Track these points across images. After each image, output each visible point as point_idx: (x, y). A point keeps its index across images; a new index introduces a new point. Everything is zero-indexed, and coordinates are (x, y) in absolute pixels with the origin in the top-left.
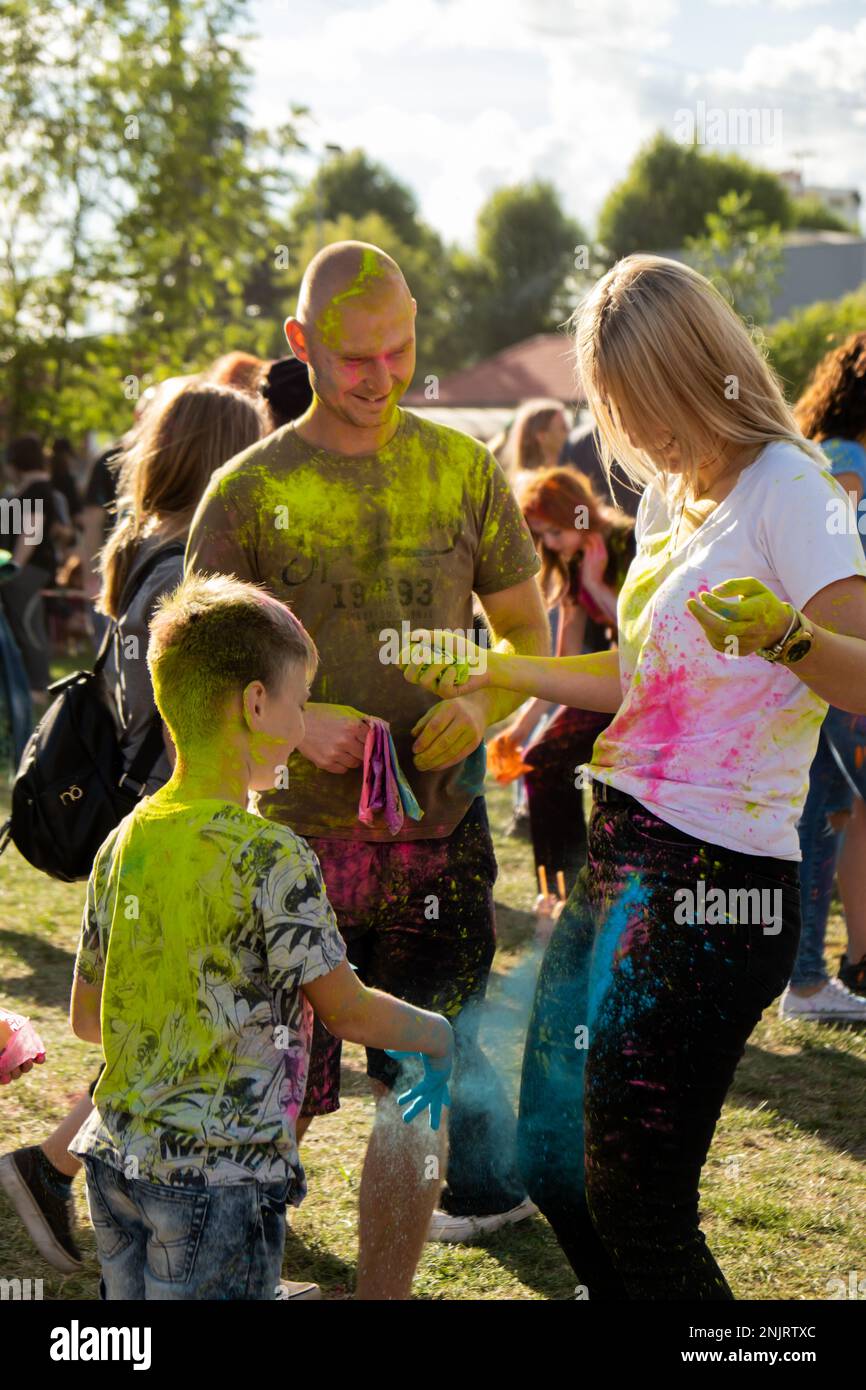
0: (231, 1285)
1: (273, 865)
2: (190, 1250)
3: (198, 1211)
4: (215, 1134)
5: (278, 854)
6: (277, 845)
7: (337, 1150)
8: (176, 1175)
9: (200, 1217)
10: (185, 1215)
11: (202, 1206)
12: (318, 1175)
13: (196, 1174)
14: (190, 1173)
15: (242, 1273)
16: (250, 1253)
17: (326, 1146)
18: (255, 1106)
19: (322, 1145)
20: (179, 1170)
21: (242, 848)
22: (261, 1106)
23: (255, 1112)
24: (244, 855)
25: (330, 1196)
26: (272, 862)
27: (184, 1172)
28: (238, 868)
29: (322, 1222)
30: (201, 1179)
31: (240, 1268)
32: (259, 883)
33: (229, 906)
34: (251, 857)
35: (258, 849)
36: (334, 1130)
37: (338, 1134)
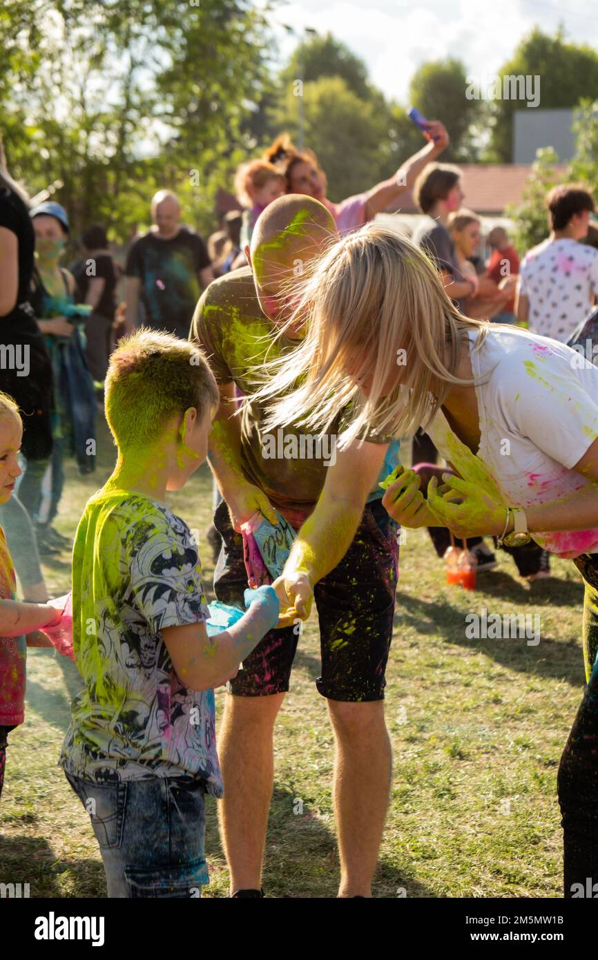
1: (145, 542)
2: (119, 822)
3: (121, 794)
5: (150, 533)
6: (152, 527)
7: (309, 718)
8: (98, 773)
9: (122, 798)
10: (112, 798)
11: (123, 790)
12: (296, 734)
13: (112, 772)
14: (107, 771)
16: (169, 823)
17: (302, 715)
18: (141, 733)
19: (298, 714)
20: (100, 769)
21: (129, 527)
22: (145, 731)
23: (142, 737)
24: (128, 532)
25: (304, 748)
26: (145, 539)
27: (103, 771)
29: (298, 766)
30: (115, 776)
32: (133, 554)
33: (117, 570)
34: (132, 535)
36: (308, 703)
37: (310, 707)
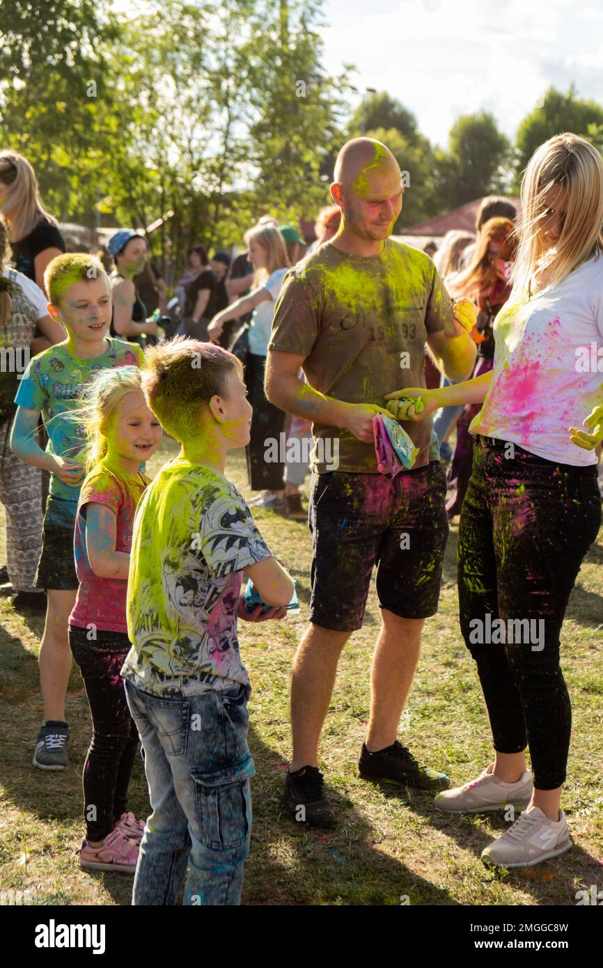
0: (215, 751)
1: (212, 502)
2: (184, 735)
3: (184, 712)
4: (178, 670)
5: (216, 495)
6: (217, 490)
7: (365, 645)
8: (165, 692)
9: (186, 715)
10: (177, 715)
11: (186, 708)
12: (355, 658)
13: (177, 690)
14: (173, 690)
15: (221, 743)
16: (224, 732)
17: (359, 642)
18: (195, 655)
19: (357, 642)
20: (166, 689)
21: (198, 491)
22: (199, 654)
23: (196, 658)
24: (198, 495)
25: (361, 670)
26: (213, 500)
27: (169, 690)
28: (194, 503)
29: (356, 684)
30: (180, 693)
31: (219, 741)
32: (203, 512)
33: (186, 525)
34: (201, 497)
35: (206, 492)
36: (364, 633)
37: (366, 636)
